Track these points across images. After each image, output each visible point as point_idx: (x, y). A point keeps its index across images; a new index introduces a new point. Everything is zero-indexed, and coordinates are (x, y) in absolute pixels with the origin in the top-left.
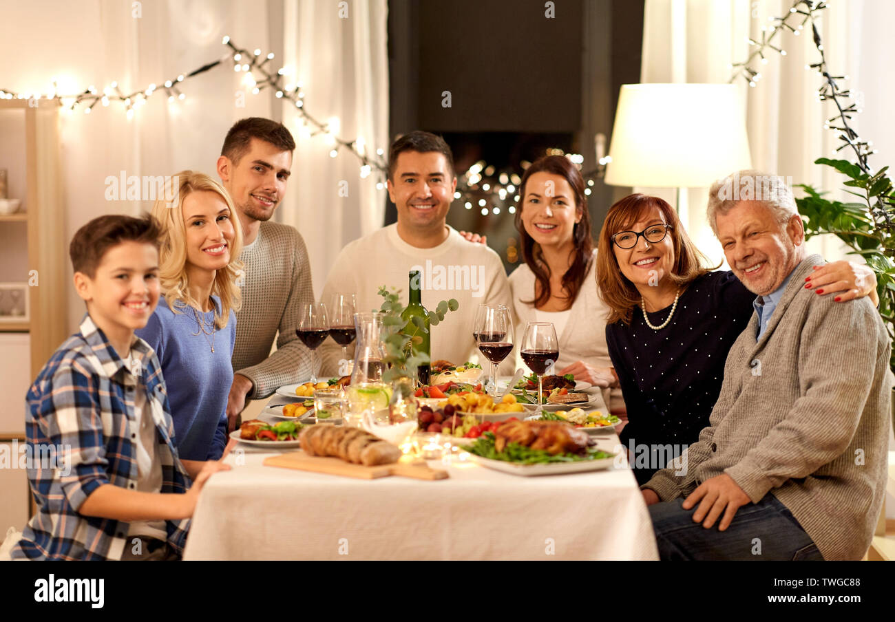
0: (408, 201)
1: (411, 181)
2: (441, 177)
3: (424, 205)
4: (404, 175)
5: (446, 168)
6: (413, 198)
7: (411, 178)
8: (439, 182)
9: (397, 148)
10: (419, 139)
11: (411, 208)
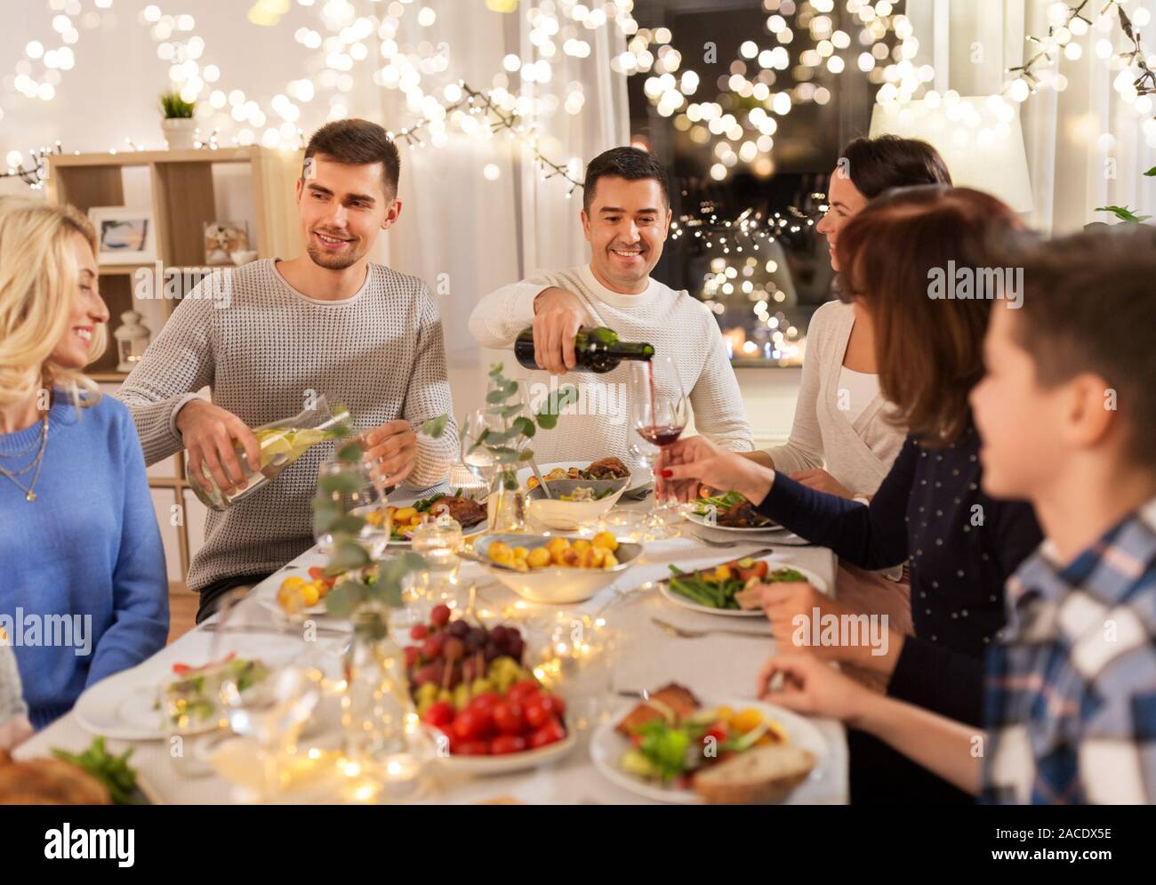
0: (609, 244)
1: (613, 219)
2: (653, 215)
3: (629, 252)
4: (605, 209)
5: (660, 201)
6: (615, 242)
7: (615, 216)
8: (650, 223)
9: (595, 172)
10: (627, 160)
11: (612, 254)
